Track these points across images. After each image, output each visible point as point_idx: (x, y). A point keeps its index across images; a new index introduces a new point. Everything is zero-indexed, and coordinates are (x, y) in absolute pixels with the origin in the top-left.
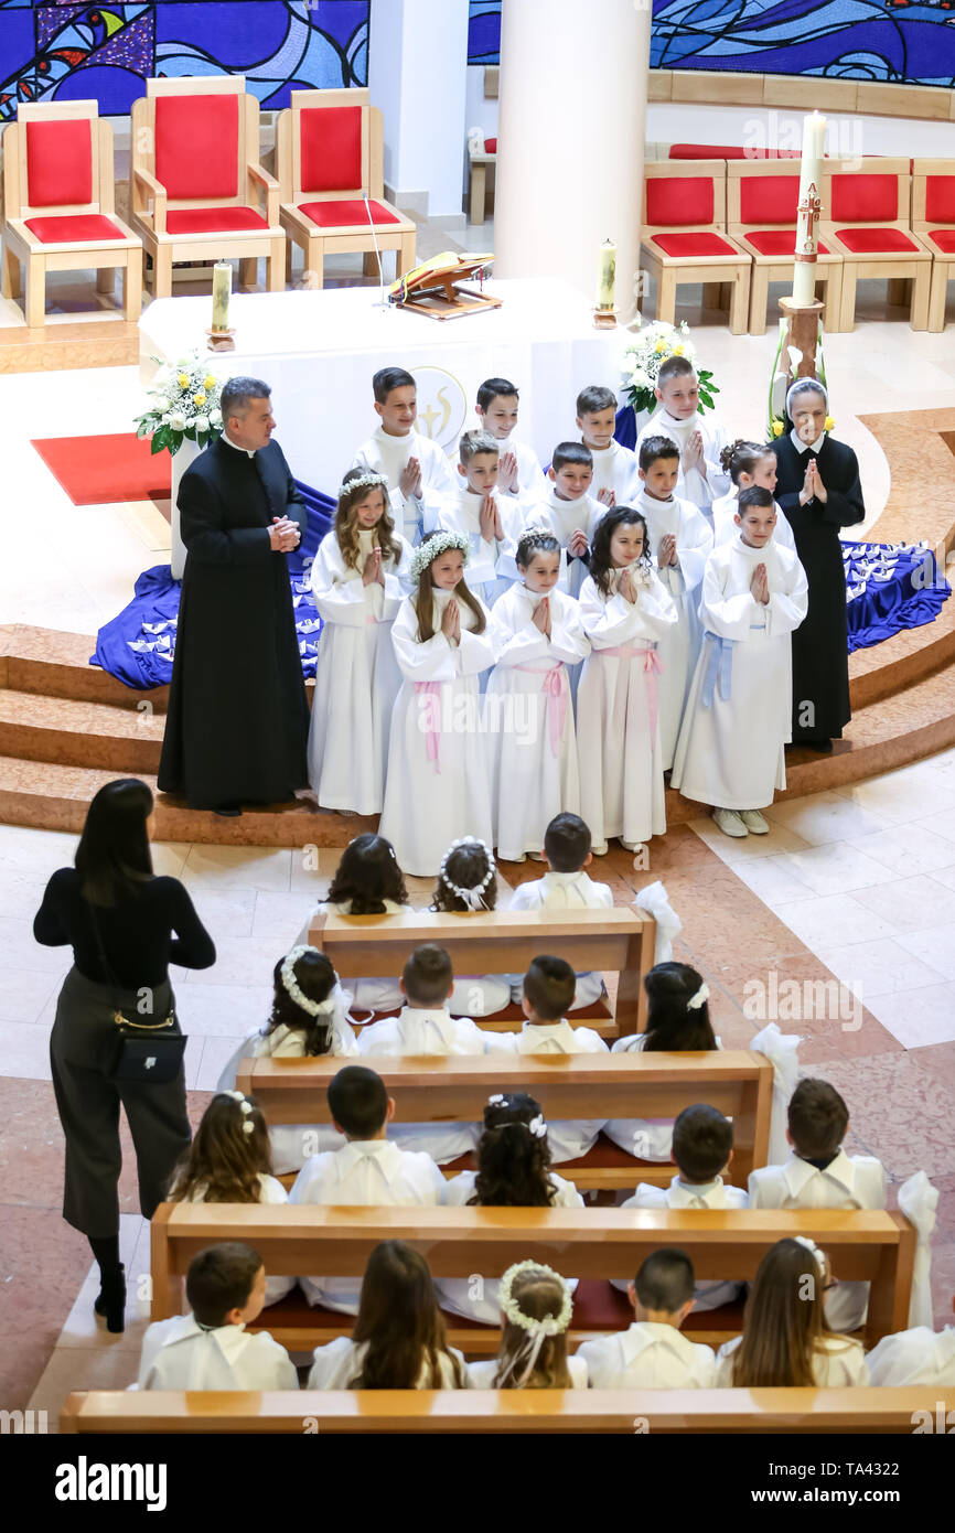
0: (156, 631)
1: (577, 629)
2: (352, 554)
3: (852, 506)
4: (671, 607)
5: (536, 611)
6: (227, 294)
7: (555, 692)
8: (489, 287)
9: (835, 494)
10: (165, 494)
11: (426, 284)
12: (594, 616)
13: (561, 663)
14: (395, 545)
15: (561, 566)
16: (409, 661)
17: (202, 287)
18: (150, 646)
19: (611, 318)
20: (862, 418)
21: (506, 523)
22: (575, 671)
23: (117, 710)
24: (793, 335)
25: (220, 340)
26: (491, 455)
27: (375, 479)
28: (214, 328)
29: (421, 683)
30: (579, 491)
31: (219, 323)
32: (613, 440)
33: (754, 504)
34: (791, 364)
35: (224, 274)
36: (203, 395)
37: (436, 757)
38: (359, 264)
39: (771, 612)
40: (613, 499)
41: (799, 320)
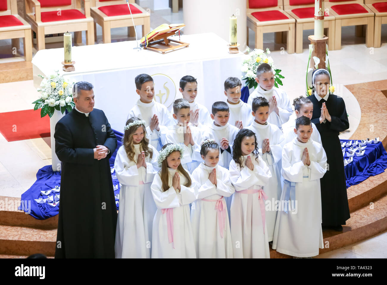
0: (47, 194)
1: (228, 182)
2: (132, 155)
3: (343, 123)
4: (268, 171)
5: (210, 174)
6: (70, 46)
7: (221, 209)
8: (183, 38)
9: (335, 118)
10: (48, 135)
11: (156, 38)
12: (236, 176)
13: (222, 197)
14: (150, 150)
15: (220, 155)
16: (159, 200)
17: (60, 44)
18: (45, 200)
19: (236, 49)
20: (347, 87)
21: (195, 137)
22: (229, 200)
23: (31, 229)
24: (315, 52)
25: (68, 66)
26: (187, 109)
27: (140, 122)
28: (65, 61)
29: (164, 209)
30: (225, 122)
31: (67, 59)
32: (240, 100)
33: (302, 124)
34: (315, 64)
35: (68, 38)
36: (62, 90)
37: (173, 241)
38: (126, 32)
39: (311, 169)
40: (241, 125)
41: (317, 45)
